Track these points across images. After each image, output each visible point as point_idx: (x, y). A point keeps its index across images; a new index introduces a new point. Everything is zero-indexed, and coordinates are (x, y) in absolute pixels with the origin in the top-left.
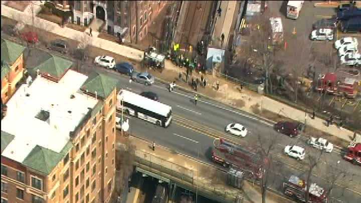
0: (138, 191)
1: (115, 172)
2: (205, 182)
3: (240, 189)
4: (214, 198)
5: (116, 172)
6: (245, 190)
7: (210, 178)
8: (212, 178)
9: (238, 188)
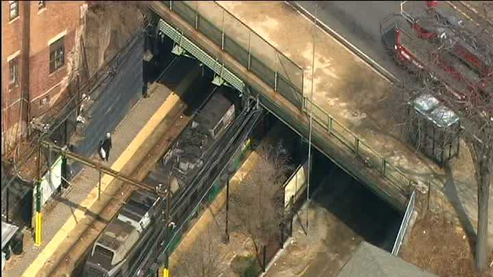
0: (172, 99)
1: (83, 15)
2: (346, 115)
3: (443, 164)
4: (352, 168)
5: (88, 18)
6: (455, 173)
7: (362, 109)
8: (369, 110)
9: (435, 161)
